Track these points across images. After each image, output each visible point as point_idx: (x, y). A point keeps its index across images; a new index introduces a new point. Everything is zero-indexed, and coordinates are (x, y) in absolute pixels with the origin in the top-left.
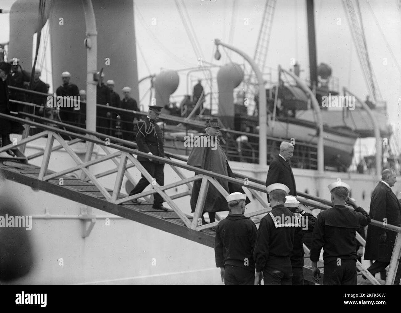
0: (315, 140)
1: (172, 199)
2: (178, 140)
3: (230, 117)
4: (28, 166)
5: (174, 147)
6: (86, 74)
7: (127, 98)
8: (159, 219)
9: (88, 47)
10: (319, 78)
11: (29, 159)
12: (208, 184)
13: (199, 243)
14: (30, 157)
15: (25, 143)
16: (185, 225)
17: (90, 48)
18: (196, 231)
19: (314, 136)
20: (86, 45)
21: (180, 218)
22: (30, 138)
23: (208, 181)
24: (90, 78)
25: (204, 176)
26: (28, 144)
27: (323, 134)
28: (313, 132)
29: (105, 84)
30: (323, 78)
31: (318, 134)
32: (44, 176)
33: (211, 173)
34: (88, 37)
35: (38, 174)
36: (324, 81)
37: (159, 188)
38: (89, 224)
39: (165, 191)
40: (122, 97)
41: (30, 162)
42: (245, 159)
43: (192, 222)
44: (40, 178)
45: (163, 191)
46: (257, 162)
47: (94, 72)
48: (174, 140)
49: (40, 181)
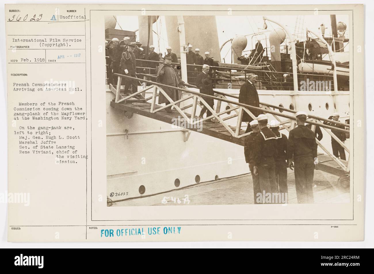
0: (331, 72)
1: (224, 120)
2: (240, 81)
3: (279, 62)
4: (147, 104)
5: (238, 85)
6: (180, 47)
7: (207, 58)
8: (217, 132)
9: (180, 32)
10: (338, 31)
11: (147, 100)
12: (242, 111)
13: (239, 145)
14: (148, 99)
15: (145, 91)
16: (231, 135)
17: (181, 32)
18: (237, 138)
19: (330, 70)
20: (178, 31)
21: (228, 131)
22: (148, 87)
23: (243, 109)
24: (182, 49)
25: (240, 106)
26: (146, 91)
27: (336, 68)
28: (330, 67)
29: (194, 52)
30: (340, 31)
31: (333, 69)
32: (153, 110)
33: (244, 104)
34: (179, 26)
35: (150, 109)
36: (342, 33)
37: (216, 114)
38: (187, 133)
39: (219, 116)
40: (204, 58)
41: (148, 101)
42: (284, 88)
43: (235, 132)
44: (151, 111)
45: (218, 116)
46: (292, 89)
47: (184, 46)
48: (238, 81)
49: (151, 113)
